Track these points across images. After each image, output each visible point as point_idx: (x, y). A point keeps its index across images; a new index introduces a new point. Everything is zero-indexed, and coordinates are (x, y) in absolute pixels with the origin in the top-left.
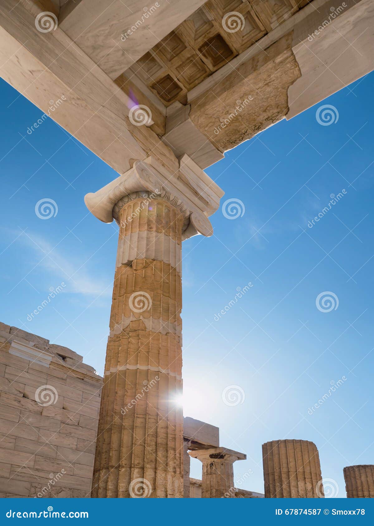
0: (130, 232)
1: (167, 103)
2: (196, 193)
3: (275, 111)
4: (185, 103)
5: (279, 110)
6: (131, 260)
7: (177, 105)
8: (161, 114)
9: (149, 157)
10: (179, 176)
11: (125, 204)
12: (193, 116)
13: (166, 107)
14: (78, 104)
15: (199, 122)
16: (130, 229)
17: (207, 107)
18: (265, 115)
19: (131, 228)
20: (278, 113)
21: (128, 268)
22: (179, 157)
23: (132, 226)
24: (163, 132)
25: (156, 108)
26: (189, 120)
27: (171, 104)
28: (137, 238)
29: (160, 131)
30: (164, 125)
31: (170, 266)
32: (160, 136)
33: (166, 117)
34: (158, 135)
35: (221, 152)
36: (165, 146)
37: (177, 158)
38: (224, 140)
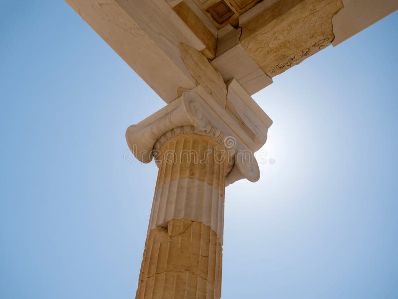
0: (170, 179)
1: (219, 25)
2: (242, 124)
3: (322, 38)
4: (236, 27)
5: (325, 37)
6: (167, 220)
7: (229, 28)
8: (213, 36)
9: (198, 86)
10: (226, 105)
11: (168, 140)
12: (244, 40)
13: (218, 29)
14: (137, 34)
15: (249, 47)
16: (170, 175)
17: (257, 33)
18: (313, 42)
19: (172, 173)
20: (325, 40)
21: (163, 233)
22: (227, 82)
23: (172, 170)
24: (213, 56)
25: (209, 31)
26: (239, 45)
27: (223, 27)
28: (177, 188)
29: (210, 55)
30: (215, 47)
31: (211, 231)
32: (210, 60)
33: (218, 39)
34: (208, 59)
35: (269, 77)
36: (215, 72)
37: (225, 83)
38: (273, 65)
